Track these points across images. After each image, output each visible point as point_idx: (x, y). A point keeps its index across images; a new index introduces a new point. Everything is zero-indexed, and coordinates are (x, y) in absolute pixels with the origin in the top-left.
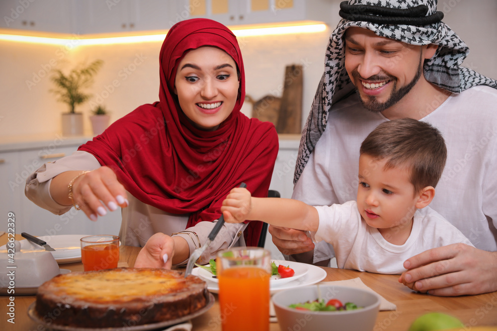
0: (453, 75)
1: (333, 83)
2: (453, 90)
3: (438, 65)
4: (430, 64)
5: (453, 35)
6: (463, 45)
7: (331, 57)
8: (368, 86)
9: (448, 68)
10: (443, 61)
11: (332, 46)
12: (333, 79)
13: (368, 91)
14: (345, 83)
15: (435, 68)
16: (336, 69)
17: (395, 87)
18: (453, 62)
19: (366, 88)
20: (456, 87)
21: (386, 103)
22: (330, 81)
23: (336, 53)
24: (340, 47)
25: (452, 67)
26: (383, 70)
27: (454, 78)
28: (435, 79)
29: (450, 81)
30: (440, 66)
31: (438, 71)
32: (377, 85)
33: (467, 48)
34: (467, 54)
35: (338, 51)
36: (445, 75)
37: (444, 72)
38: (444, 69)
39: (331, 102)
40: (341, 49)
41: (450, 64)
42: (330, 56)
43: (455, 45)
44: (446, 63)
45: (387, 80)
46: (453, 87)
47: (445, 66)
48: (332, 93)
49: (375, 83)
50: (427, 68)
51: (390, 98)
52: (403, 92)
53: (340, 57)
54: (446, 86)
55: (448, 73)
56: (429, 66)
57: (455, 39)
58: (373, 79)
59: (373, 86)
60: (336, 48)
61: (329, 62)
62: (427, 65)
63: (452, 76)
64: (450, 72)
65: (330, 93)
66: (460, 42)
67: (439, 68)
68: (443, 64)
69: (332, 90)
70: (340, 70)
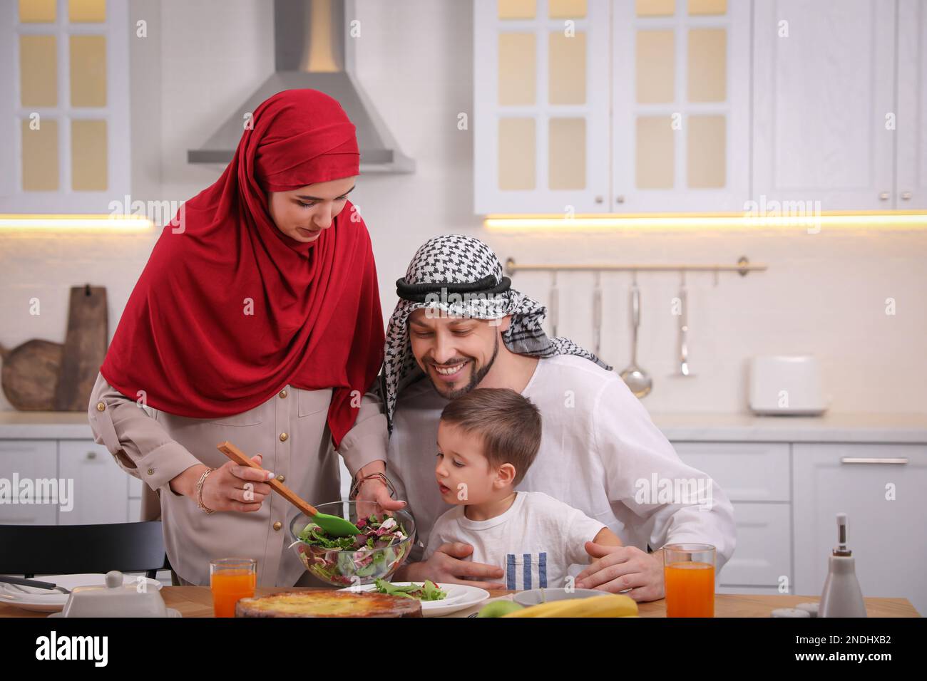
0: (538, 336)
1: (395, 374)
2: (546, 352)
3: (519, 333)
4: (508, 334)
5: (525, 299)
6: (538, 307)
7: (392, 345)
8: (444, 371)
9: (531, 331)
10: (523, 326)
11: (393, 332)
12: (395, 369)
13: (444, 377)
14: (409, 368)
15: (517, 337)
16: (398, 357)
17: (474, 368)
18: (533, 323)
19: (442, 374)
20: (547, 349)
21: (466, 388)
22: (392, 372)
23: (399, 339)
24: (404, 331)
25: (534, 328)
26: (459, 352)
27: (540, 339)
28: (522, 348)
29: (538, 344)
30: (521, 332)
31: (521, 339)
32: (455, 369)
33: (544, 308)
34: (546, 314)
35: (400, 336)
36: (531, 340)
37: (527, 338)
38: (527, 335)
39: (394, 396)
40: (404, 334)
41: (531, 326)
42: (391, 343)
43: (530, 309)
44: (526, 326)
45: (464, 362)
46: (545, 350)
47: (528, 331)
48: (395, 386)
49: (452, 367)
50: (508, 340)
51: (469, 382)
52: (482, 373)
53: (403, 343)
54: (536, 352)
55: (532, 337)
56: (509, 337)
57: (528, 303)
58: (449, 363)
59: (450, 371)
60: (399, 334)
61: (390, 350)
62: (506, 337)
63: (538, 339)
64: (534, 334)
65: (393, 386)
66: (534, 304)
67: (521, 335)
68: (524, 329)
69: (394, 382)
70: (403, 358)
